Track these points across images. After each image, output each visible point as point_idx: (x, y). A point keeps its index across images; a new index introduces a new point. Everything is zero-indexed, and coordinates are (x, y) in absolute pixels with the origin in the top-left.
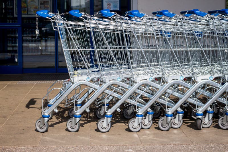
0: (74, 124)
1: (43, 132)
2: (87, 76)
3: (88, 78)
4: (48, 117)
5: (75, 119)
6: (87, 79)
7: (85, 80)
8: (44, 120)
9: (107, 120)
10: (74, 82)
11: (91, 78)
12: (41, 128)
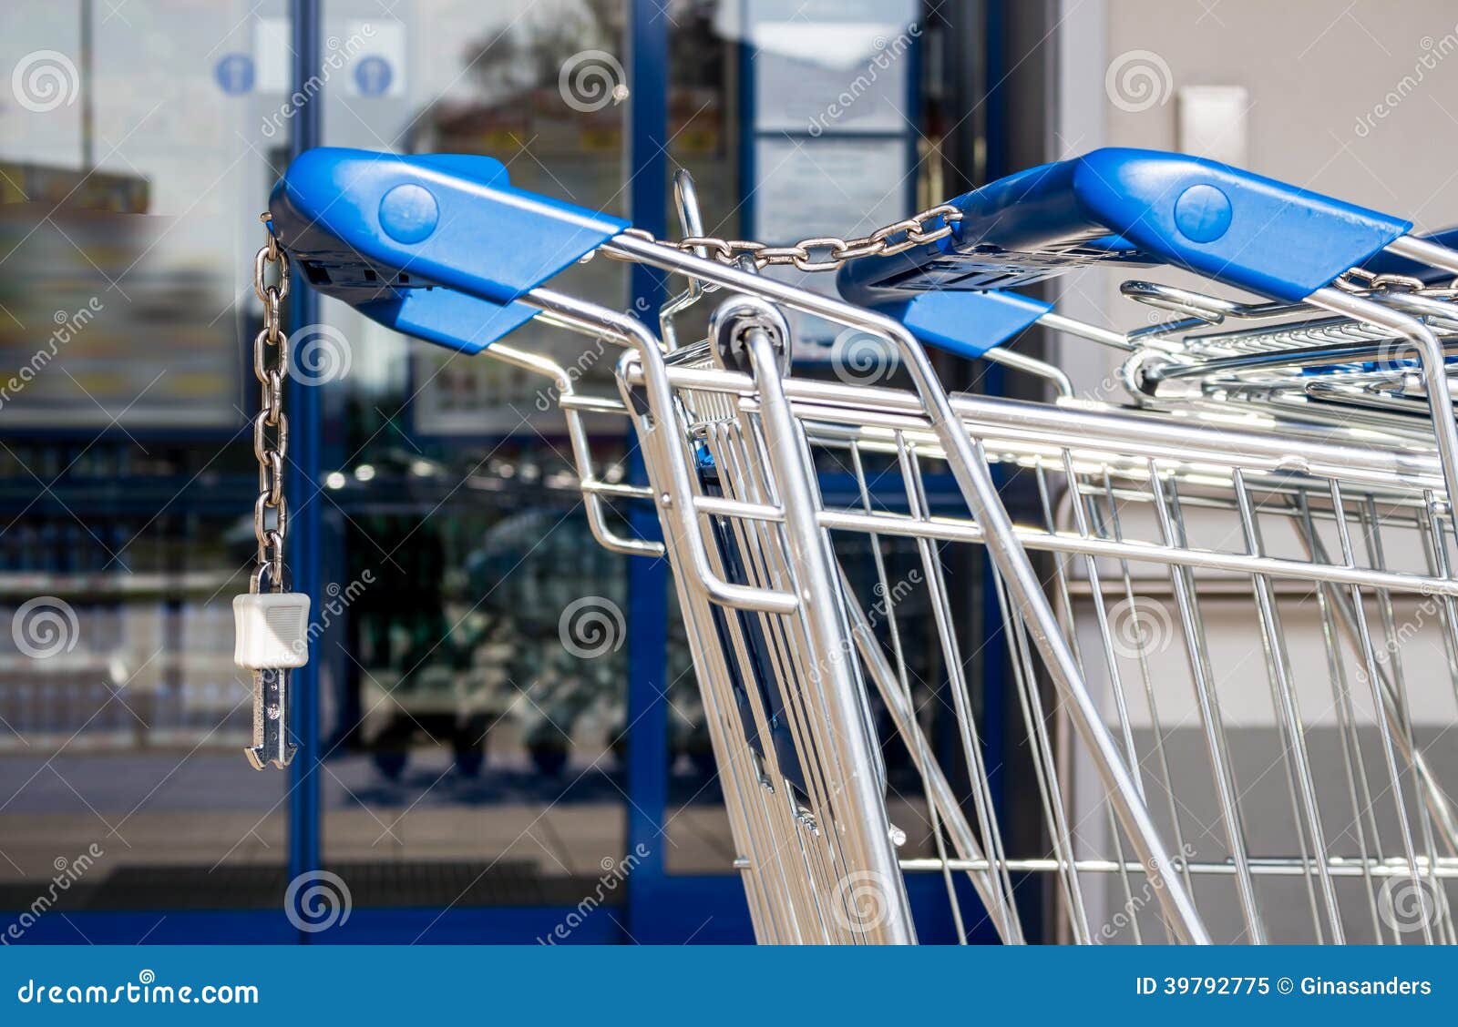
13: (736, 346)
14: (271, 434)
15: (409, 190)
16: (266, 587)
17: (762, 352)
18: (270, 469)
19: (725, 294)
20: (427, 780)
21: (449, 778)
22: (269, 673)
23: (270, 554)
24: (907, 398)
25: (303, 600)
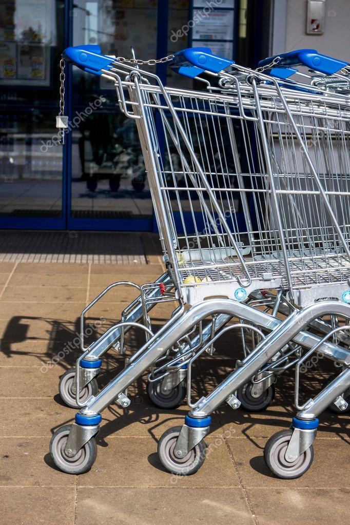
0: (186, 447)
1: (77, 474)
2: (239, 282)
3: (240, 291)
4: (95, 422)
5: (189, 430)
6: (236, 293)
7: (231, 296)
8: (80, 434)
9: (302, 436)
10: (191, 304)
11: (249, 291)
12: (71, 459)
13: (132, 78)
14: (62, 90)
15: (83, 54)
16: (61, 115)
17: (136, 79)
18: (62, 96)
19: (131, 71)
20: (103, 192)
21: (109, 191)
22: (62, 129)
23: (62, 110)
24: (159, 87)
25: (67, 117)
